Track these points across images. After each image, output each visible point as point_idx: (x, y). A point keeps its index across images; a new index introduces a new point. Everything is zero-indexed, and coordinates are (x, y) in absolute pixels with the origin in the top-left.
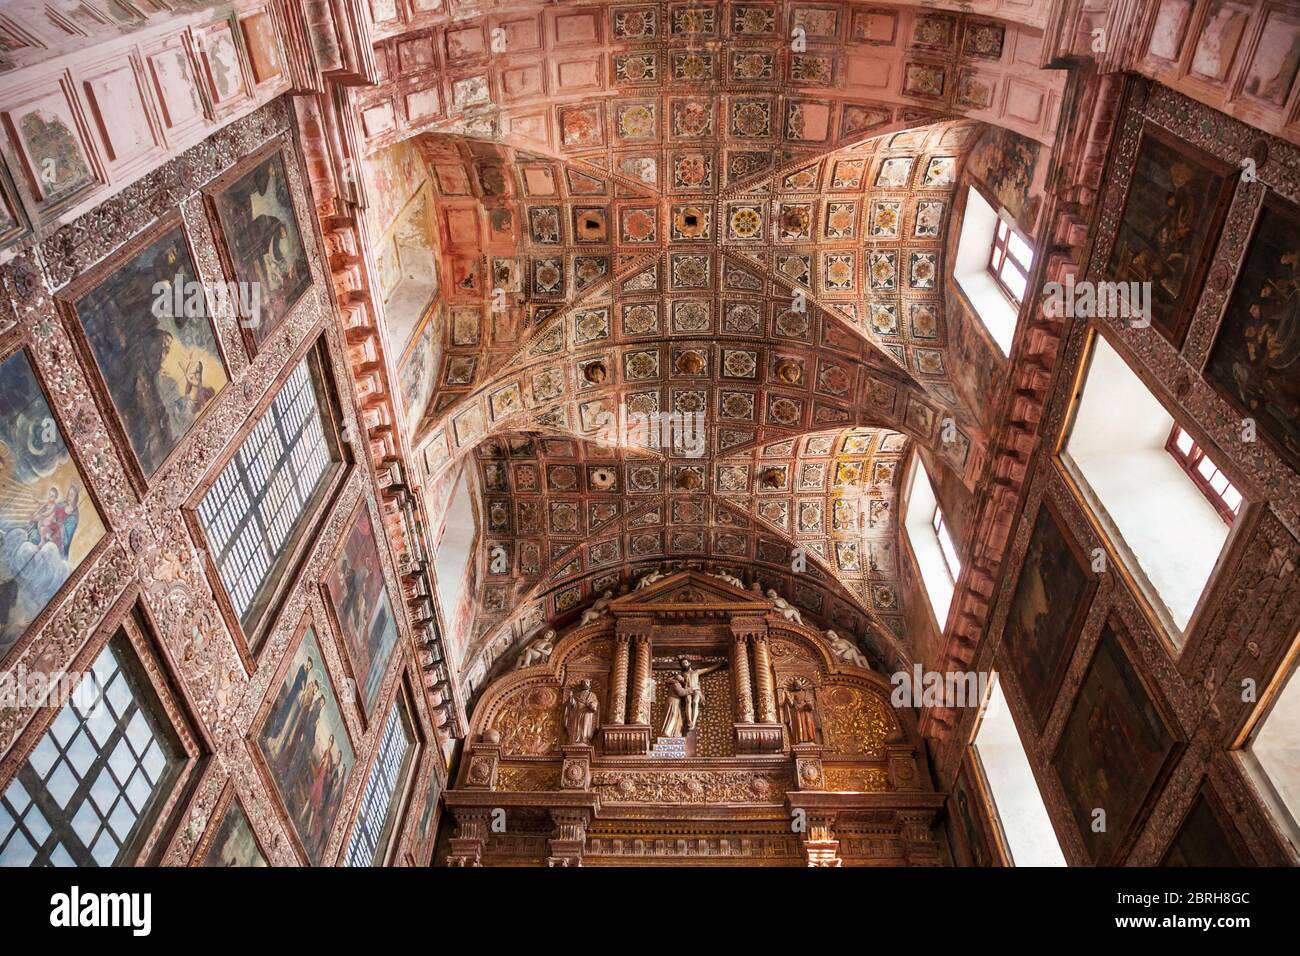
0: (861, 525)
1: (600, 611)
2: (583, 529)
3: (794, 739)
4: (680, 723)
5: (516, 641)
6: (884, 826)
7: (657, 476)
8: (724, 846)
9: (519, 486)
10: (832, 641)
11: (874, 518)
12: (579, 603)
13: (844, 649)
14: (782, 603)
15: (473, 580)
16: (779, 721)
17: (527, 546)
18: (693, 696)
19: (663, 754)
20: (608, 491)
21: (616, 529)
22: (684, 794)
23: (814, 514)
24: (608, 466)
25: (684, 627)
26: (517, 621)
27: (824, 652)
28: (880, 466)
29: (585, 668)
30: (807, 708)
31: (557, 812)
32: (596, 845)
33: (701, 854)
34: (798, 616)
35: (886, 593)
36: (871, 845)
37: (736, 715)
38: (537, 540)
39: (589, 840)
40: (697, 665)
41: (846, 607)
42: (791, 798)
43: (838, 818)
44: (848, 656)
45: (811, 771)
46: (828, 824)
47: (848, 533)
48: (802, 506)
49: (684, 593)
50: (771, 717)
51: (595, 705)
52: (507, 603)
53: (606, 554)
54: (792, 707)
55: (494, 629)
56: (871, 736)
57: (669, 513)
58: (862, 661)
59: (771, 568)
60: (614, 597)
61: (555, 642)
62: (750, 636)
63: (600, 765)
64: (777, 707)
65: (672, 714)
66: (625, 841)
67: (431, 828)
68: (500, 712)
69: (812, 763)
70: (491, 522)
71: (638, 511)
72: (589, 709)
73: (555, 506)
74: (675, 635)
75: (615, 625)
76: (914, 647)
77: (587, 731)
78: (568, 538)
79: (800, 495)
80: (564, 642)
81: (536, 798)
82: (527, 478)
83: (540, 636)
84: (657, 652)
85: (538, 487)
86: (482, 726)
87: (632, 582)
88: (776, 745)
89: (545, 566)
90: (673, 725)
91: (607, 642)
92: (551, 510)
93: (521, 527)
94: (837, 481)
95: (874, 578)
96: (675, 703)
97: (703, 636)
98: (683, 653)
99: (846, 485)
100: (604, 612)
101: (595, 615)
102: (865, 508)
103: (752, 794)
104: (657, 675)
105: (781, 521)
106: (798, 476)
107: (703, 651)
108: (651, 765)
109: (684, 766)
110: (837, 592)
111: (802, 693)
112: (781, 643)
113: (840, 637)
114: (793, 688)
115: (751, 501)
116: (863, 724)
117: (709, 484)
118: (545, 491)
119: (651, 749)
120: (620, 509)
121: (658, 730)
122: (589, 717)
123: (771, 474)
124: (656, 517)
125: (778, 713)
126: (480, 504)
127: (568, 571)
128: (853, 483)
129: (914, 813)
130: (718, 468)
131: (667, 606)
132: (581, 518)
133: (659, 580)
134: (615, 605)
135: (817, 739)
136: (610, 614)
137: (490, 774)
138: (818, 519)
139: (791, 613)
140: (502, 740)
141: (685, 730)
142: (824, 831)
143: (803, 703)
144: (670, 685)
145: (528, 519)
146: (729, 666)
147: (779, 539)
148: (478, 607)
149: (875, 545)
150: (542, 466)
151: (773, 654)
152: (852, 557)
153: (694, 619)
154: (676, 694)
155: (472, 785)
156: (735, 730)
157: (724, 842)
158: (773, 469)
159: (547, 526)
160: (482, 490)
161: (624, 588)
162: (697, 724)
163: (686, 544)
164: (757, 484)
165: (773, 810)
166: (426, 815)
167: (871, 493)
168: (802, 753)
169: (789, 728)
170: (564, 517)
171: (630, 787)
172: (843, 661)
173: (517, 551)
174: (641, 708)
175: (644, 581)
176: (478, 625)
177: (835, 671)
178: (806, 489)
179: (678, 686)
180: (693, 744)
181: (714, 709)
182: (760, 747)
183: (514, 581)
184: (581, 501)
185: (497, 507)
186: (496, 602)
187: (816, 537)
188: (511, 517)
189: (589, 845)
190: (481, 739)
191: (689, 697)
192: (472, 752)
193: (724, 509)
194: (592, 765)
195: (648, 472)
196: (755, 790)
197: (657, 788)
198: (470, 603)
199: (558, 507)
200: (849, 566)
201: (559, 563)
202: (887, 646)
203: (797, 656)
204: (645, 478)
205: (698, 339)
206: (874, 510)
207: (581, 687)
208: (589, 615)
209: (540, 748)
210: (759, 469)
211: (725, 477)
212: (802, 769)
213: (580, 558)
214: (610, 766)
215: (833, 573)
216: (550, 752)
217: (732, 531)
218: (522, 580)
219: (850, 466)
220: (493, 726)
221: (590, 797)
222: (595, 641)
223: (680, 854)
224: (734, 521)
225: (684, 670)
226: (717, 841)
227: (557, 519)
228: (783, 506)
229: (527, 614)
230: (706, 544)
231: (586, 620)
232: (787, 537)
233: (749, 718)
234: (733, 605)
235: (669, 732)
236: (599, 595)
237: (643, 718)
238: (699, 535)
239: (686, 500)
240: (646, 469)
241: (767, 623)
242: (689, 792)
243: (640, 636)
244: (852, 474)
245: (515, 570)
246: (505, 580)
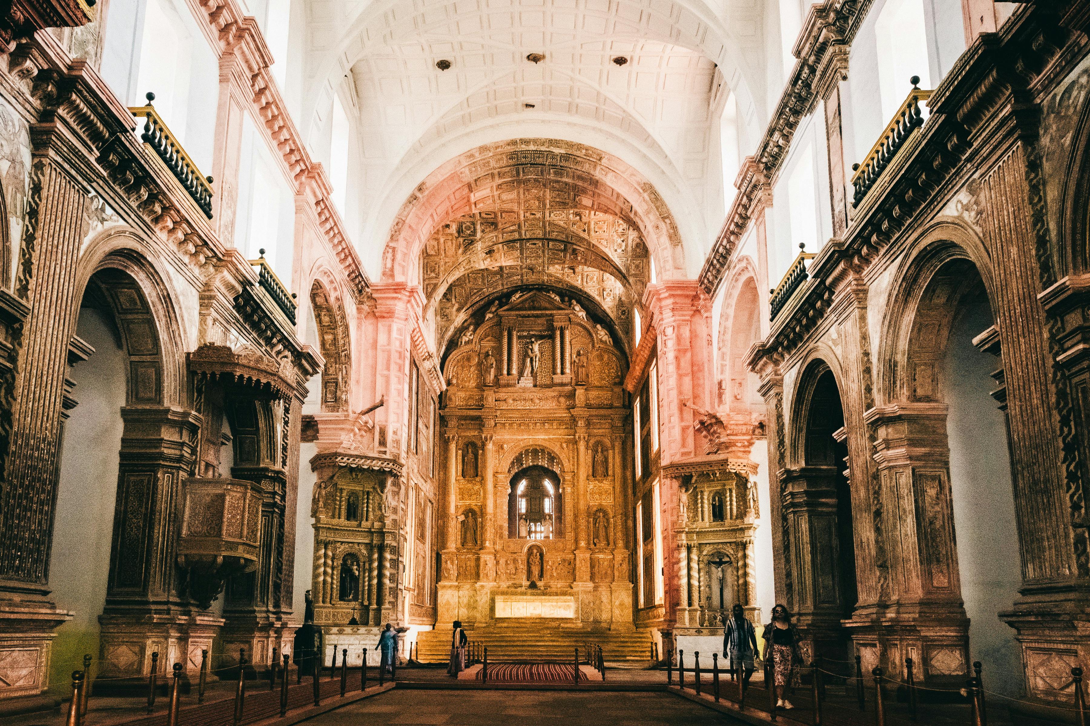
1: (493, 313)
3: (576, 381)
4: (530, 370)
10: (598, 330)
13: (602, 334)
14: (578, 308)
18: (537, 357)
19: (523, 386)
22: (532, 404)
25: (532, 319)
27: (594, 335)
29: (488, 345)
30: (583, 365)
31: (483, 417)
32: (499, 426)
34: (584, 315)
35: (624, 311)
38: (462, 287)
44: (604, 339)
49: (532, 301)
50: (568, 370)
51: (494, 364)
53: (495, 288)
54: (577, 364)
55: (447, 330)
56: (608, 377)
58: (610, 342)
61: (474, 331)
62: (562, 328)
63: (498, 392)
65: (527, 366)
66: (509, 424)
72: (492, 367)
74: (528, 323)
75: (500, 320)
77: (492, 377)
81: (476, 412)
84: (520, 331)
86: (448, 376)
88: (569, 384)
89: (467, 299)
90: (528, 370)
91: (497, 328)
95: (619, 304)
96: (528, 360)
97: (541, 323)
98: (532, 331)
100: (495, 313)
101: (491, 315)
104: (520, 342)
107: (541, 331)
108: (518, 392)
109: (531, 392)
111: (582, 357)
112: (576, 331)
113: (602, 329)
114: (579, 354)
116: (606, 371)
119: (517, 383)
121: (521, 374)
122: (493, 370)
127: (478, 298)
131: (524, 312)
133: (520, 296)
134: (501, 312)
135: (586, 380)
136: (498, 315)
137: (455, 400)
139: (582, 314)
140: (457, 381)
141: (532, 373)
143: (582, 362)
144: (526, 350)
148: (439, 318)
151: (572, 337)
152: (610, 294)
153: (537, 316)
154: (528, 356)
155: (449, 405)
157: (546, 425)
161: (504, 300)
162: (538, 370)
169: (575, 374)
171: (511, 401)
172: (601, 341)
174: (514, 367)
175: (513, 298)
177: (598, 346)
179: (529, 352)
182: (563, 384)
183: (453, 305)
186: (446, 315)
189: (496, 426)
190: (449, 383)
191: (534, 357)
192: (447, 390)
194: (495, 392)
196: (559, 402)
197: (521, 402)
200: (608, 299)
201: (474, 297)
203: (582, 337)
207: (487, 355)
208: (488, 315)
214: (502, 392)
215: (600, 302)
216: (477, 386)
218: (457, 305)
220: (453, 376)
221: (496, 411)
222: (491, 328)
225: (532, 341)
226: (544, 423)
230: (543, 282)
231: (487, 318)
233: (559, 371)
234: (555, 312)
235: (526, 374)
237: (515, 371)
241: (570, 320)
243: (512, 327)
245: (453, 300)
246: (449, 304)
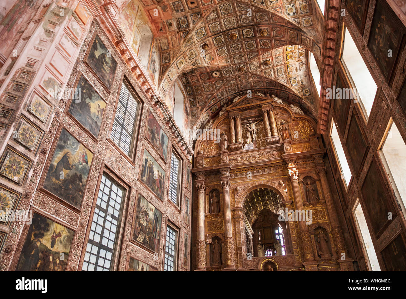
0: (297, 71)
1: (224, 111)
2: (214, 90)
3: (283, 140)
4: (251, 139)
5: (202, 124)
6: (310, 159)
7: (231, 70)
8: (266, 171)
9: (193, 82)
10: (292, 108)
11: (301, 68)
12: (218, 109)
13: (296, 109)
14: (276, 99)
15: (186, 111)
16: (278, 135)
17: (199, 98)
18: (254, 131)
19: (247, 149)
20: (218, 77)
21: (224, 87)
22: (254, 159)
23: (281, 71)
24: (217, 70)
25: (248, 111)
26: (201, 119)
27: (290, 111)
28: (300, 52)
29: (223, 128)
30: (286, 129)
31: (221, 169)
32: (233, 176)
33: (260, 174)
34: (281, 102)
35: (307, 91)
36: (306, 165)
37: (266, 135)
38: (202, 95)
39: (231, 175)
40: (254, 121)
41: (296, 97)
42: (282, 156)
43: (296, 159)
44: (297, 112)
45: (288, 148)
46: (294, 161)
47: (293, 75)
48: (277, 69)
49: (247, 101)
50: (276, 134)
51: (227, 139)
52: (197, 115)
53: (222, 95)
54: (282, 129)
55: (195, 123)
56: (305, 134)
57: (238, 79)
58: (301, 112)
59: (271, 89)
60: (227, 106)
61: (213, 123)
62: (268, 111)
63: (230, 155)
64: (278, 130)
65: (248, 137)
66: (240, 173)
67: (190, 179)
68: (202, 145)
69: (288, 145)
70: (188, 93)
71: (228, 81)
72: (225, 140)
73: (204, 85)
74: (246, 114)
75: (229, 114)
76: (316, 106)
77: (226, 146)
78: (210, 93)
79: (276, 66)
80: (215, 122)
81: (215, 167)
82: (194, 79)
83: (209, 121)
84: (242, 120)
85: (198, 81)
86: (198, 150)
87: (231, 100)
88: (278, 142)
89: (206, 102)
90: (249, 140)
91: (227, 120)
92: (204, 86)
93: (196, 93)
94: (287, 60)
95: (303, 87)
96: (249, 134)
97: (254, 112)
98: (250, 118)
99: (290, 60)
100: (225, 111)
101: (223, 113)
102: (297, 65)
103: (272, 156)
104: (243, 126)
105: (272, 75)
106: (274, 61)
107: (255, 117)
108: (244, 152)
109: (253, 151)
110: (292, 93)
111: (284, 125)
112: (277, 111)
113: (294, 106)
114: (282, 124)
115: (261, 71)
116: (303, 131)
117: (248, 69)
118: (201, 81)
119: (244, 148)
120: (223, 82)
121: (245, 142)
122: (226, 142)
123: (266, 62)
124: (234, 81)
125: (278, 132)
126: (183, 89)
127: (212, 102)
128: (292, 59)
129: (317, 155)
130: (249, 64)
131: (243, 106)
132: (213, 87)
133: (239, 99)
134: (228, 108)
135: (290, 138)
136: (227, 111)
137: (202, 162)
138: (283, 72)
139: (280, 101)
140: (204, 152)
141: (252, 141)
142: (292, 163)
143: (285, 128)
144: (247, 129)
145: (198, 90)
146: (263, 120)
147: (272, 81)
148: (190, 117)
149: (302, 76)
150: (198, 75)
151: (275, 115)
152: (295, 81)
153: (251, 108)
154: (249, 131)
155: (198, 166)
156: (266, 139)
157: (266, 170)
158: (266, 61)
159: (204, 91)
160: (183, 85)
161: (230, 103)
162: (256, 138)
163: (245, 86)
164: (262, 66)
165: (278, 160)
166: (188, 176)
167: (298, 61)
168: (285, 143)
169: (281, 136)
170: (208, 87)
171: (239, 159)
172: (296, 113)
173: (197, 100)
174: (239, 137)
175: (235, 100)
176: (191, 122)
177: (294, 117)
178: (278, 64)
179: (249, 129)
180: (255, 144)
181: (260, 133)
182: (273, 143)
183: (198, 108)
184: (211, 82)
185: (188, 89)
186: (194, 115)
187: (283, 78)
188: (193, 91)
189: (231, 176)
190: (198, 153)
191: (253, 132)
192: (197, 157)
193: (254, 75)
194: (228, 155)
195: (229, 70)
196: (273, 155)
197: (246, 158)
198: (187, 118)
199: (206, 85)
200: (294, 84)
201: (209, 101)
202: (308, 107)
203: (282, 114)
204: (228, 72)
205: (234, 29)
206: (300, 66)
207: (222, 134)
208: (221, 113)
209: (214, 153)
210: (262, 62)
211: (252, 66)
212: (285, 147)
213: (215, 97)
214: (233, 154)
215: (290, 87)
216: (217, 153)
217: (258, 81)
218: (200, 107)
219: (290, 54)
220: (201, 149)
221: (229, 164)
222: (224, 120)
223: (255, 175)
224: (258, 78)
225: (250, 123)
226: (264, 170)
227: (206, 88)
228: (272, 70)
229: (204, 116)
230: (251, 86)
231: (221, 114)
232: (274, 79)
233: (270, 135)
234: (262, 102)
235: (248, 142)
236: (223, 106)
237: (240, 140)
238: (248, 83)
239: (242, 75)
240: (228, 69)
241: (272, 106)
242: (255, 158)
243: (236, 117)
244: (291, 56)
245: (198, 105)
246: (196, 108)
